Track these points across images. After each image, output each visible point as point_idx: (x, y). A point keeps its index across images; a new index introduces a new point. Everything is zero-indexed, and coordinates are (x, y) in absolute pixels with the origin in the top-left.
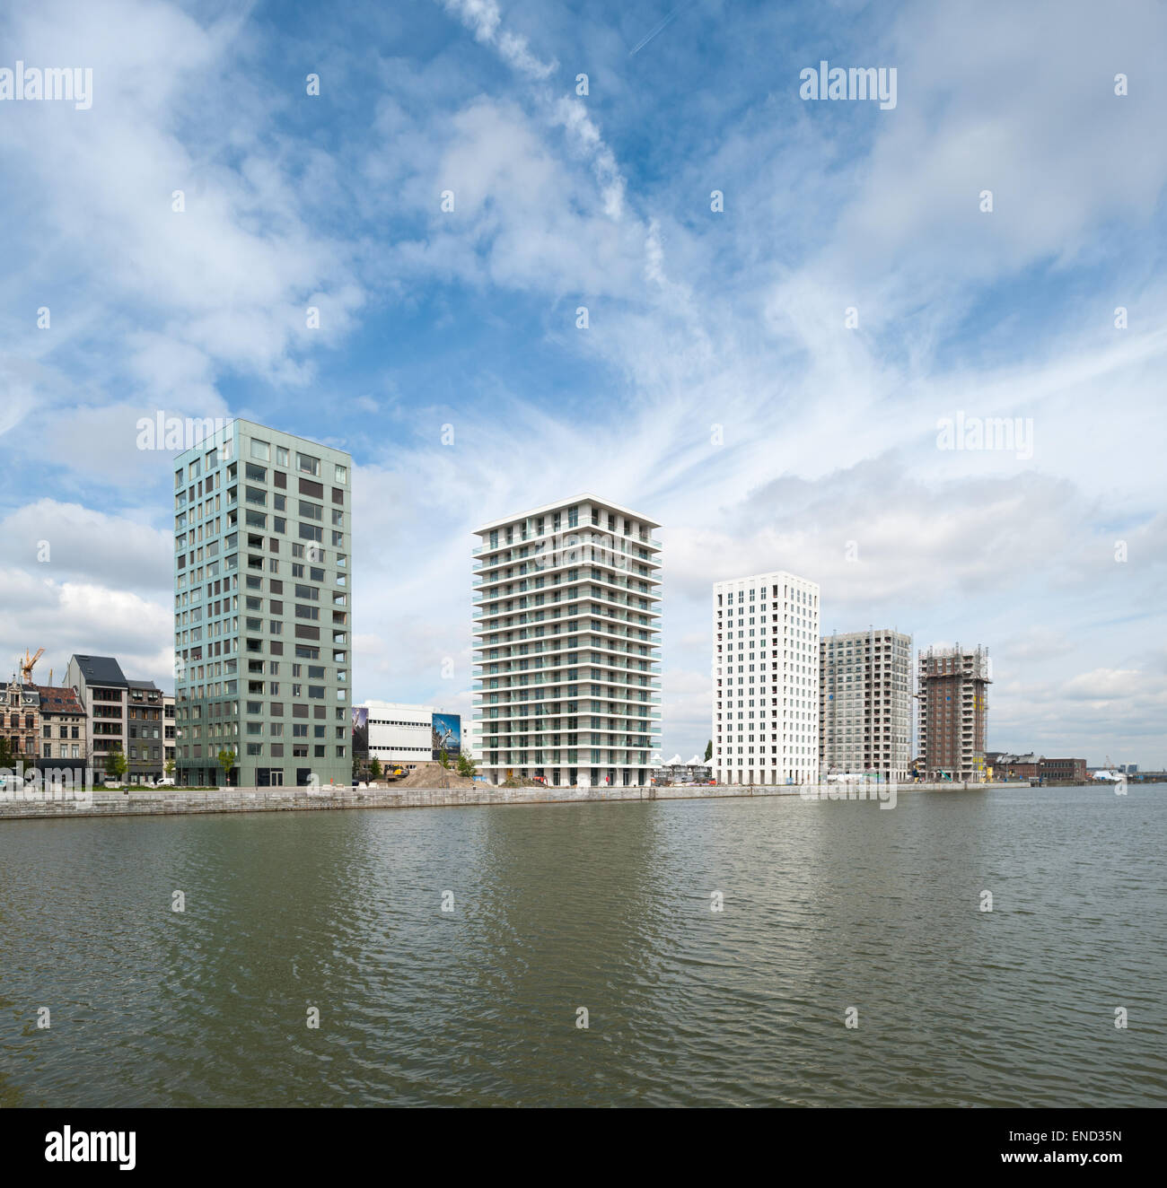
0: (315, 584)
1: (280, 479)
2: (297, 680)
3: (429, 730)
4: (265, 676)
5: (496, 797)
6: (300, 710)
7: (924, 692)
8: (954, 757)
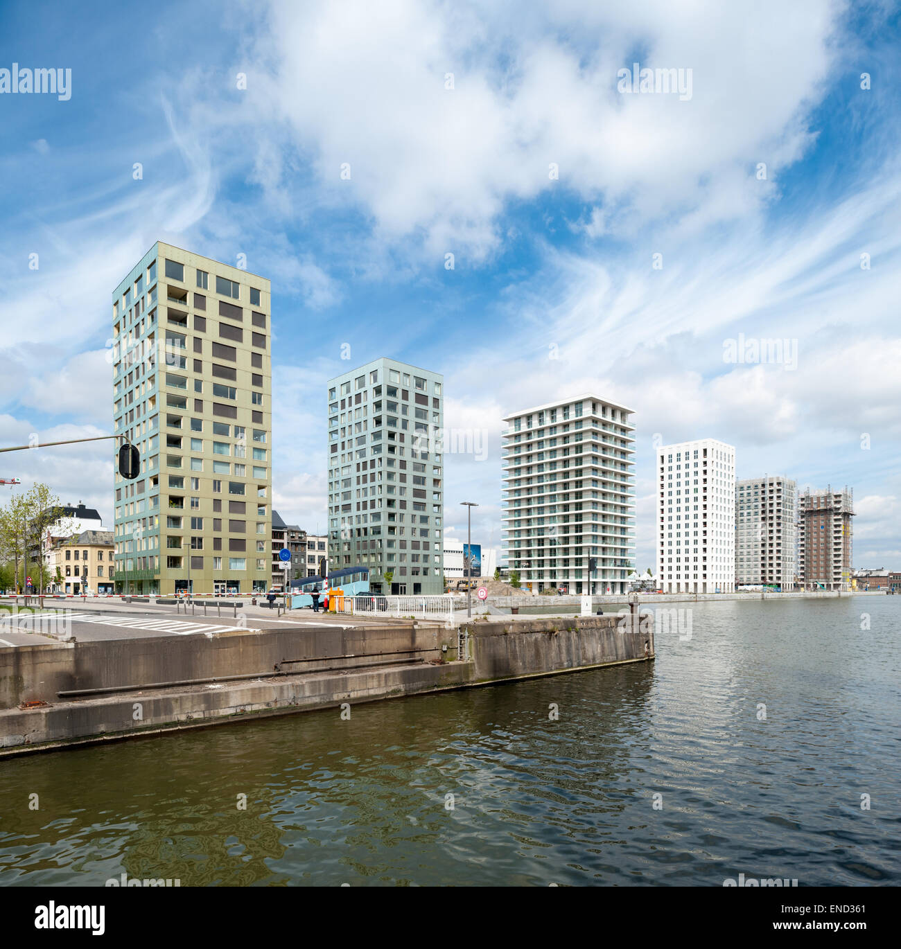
0: (424, 462)
1: (405, 394)
2: (414, 525)
3: (462, 555)
4: (396, 523)
6: (415, 545)
7: (803, 522)
8: (827, 572)
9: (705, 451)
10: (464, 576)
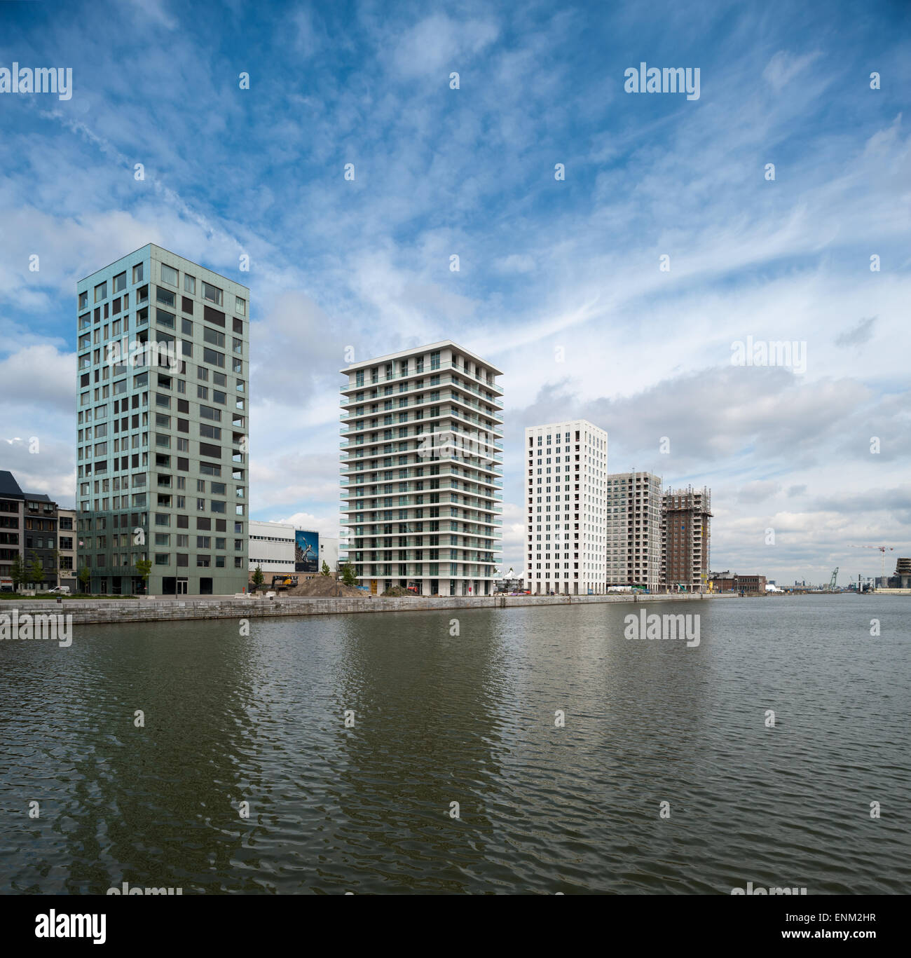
0: (217, 406)
1: (188, 305)
2: (201, 495)
3: (292, 546)
4: (172, 490)
5: (388, 605)
6: (203, 523)
7: (664, 522)
8: (687, 573)
9: (578, 433)
10: (296, 570)
